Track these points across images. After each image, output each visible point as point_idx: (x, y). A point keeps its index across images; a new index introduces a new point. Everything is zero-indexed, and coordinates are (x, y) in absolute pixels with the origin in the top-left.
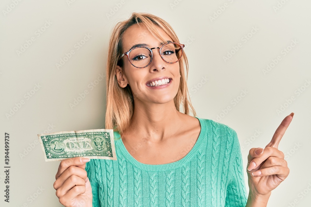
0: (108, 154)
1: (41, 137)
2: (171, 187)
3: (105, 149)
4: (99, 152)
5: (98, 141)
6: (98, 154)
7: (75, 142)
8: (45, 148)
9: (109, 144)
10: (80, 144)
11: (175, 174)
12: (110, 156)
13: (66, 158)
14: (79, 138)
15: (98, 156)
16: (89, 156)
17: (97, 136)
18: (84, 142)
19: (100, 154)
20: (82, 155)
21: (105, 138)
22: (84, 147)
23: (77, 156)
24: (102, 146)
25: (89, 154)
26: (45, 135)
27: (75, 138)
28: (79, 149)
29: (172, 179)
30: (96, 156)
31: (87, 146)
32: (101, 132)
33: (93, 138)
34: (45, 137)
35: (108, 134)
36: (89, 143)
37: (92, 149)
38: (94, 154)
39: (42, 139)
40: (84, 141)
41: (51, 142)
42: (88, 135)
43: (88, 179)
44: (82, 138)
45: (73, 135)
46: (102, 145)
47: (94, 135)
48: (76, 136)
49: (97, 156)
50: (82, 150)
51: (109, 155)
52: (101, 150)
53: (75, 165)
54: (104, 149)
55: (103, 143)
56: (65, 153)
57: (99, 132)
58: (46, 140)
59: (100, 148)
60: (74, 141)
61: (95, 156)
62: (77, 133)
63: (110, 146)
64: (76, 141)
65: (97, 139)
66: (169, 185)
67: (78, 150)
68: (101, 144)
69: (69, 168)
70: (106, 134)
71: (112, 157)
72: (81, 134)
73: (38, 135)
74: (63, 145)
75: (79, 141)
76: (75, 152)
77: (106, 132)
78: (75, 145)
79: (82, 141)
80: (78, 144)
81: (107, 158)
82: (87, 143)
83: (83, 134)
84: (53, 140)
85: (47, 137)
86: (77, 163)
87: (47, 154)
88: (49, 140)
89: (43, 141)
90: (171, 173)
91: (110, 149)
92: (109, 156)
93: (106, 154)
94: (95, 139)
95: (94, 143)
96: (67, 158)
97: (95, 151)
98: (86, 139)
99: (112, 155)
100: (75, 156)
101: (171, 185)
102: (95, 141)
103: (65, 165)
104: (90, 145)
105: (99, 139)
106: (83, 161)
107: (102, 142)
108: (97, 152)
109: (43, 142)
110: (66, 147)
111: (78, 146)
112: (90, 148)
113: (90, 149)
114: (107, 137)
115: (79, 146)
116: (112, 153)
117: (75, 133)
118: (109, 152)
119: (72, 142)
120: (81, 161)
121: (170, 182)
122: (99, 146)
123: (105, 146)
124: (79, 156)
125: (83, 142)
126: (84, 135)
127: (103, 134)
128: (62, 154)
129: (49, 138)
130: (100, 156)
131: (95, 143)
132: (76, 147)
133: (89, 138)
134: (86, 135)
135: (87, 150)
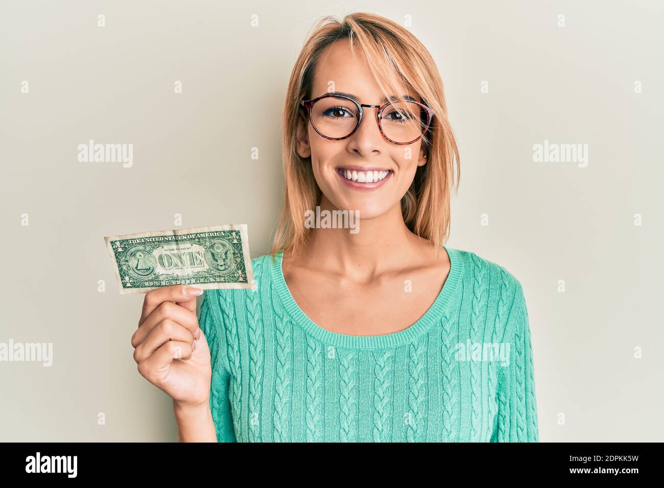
0: (239, 277)
1: (112, 242)
2: (386, 385)
3: (233, 267)
4: (221, 275)
5: (218, 251)
6: (218, 279)
7: (174, 255)
8: (120, 266)
9: (239, 255)
10: (184, 257)
11: (394, 359)
12: (243, 282)
13: (159, 286)
14: (181, 246)
15: (220, 282)
16: (203, 284)
17: (216, 241)
18: (191, 255)
19: (222, 279)
20: (188, 282)
21: (231, 242)
22: (191, 264)
23: (179, 282)
24: (227, 261)
25: (202, 280)
26: (118, 240)
27: (174, 246)
28: (182, 269)
29: (387, 369)
30: (216, 284)
31: (198, 262)
32: (224, 232)
33: (208, 244)
34: (118, 243)
35: (237, 234)
36: (200, 256)
37: (208, 268)
38: (212, 280)
39: (113, 246)
40: (190, 251)
41: (129, 253)
42: (197, 239)
43: (199, 331)
44: (188, 245)
45: (170, 239)
46: (227, 258)
47: (210, 238)
48: (176, 241)
49: (218, 282)
50: (189, 271)
51: (241, 279)
52: (224, 270)
53: (171, 300)
54: (229, 267)
55: (229, 254)
56: (157, 278)
57: (221, 232)
58: (120, 250)
59: (221, 266)
60: (173, 252)
61: (214, 282)
62: (177, 234)
63: (242, 259)
64: (176, 252)
65: (216, 245)
66: (382, 381)
67: (180, 270)
68: (224, 257)
69: (160, 306)
70: (234, 234)
71: (246, 282)
72: (184, 235)
73: (105, 238)
74: (152, 259)
75: (183, 252)
76: (175, 275)
77: (233, 230)
78: (175, 260)
79: (187, 251)
80: (180, 257)
81: (237, 286)
82: (198, 255)
83: (188, 237)
84: (133, 250)
85: (122, 242)
86: (177, 296)
87: (122, 278)
88: (125, 249)
89: (115, 250)
90: (386, 356)
91: (241, 266)
92: (240, 282)
93: (235, 276)
94: (212, 246)
95: (210, 256)
96: (159, 288)
97: (212, 272)
98: (196, 248)
99: (246, 277)
100: (174, 283)
101: (386, 381)
102: (213, 252)
103: (154, 300)
104: (203, 259)
105: (220, 246)
106: (188, 293)
107: (226, 253)
108: (217, 274)
109: (116, 253)
110: (159, 264)
111: (179, 263)
112: (204, 266)
113: (203, 268)
114: (235, 241)
115: (181, 262)
116: (245, 273)
117: (173, 234)
118: (240, 272)
119: (168, 253)
120: (184, 292)
121: (383, 374)
122: (221, 262)
123: (233, 261)
124: (183, 282)
125: (189, 253)
126: (191, 239)
127: (229, 236)
128: (151, 278)
129: (125, 245)
130: (222, 282)
131: (213, 255)
132: (176, 265)
133: (200, 245)
134: (194, 239)
135: (196, 270)
